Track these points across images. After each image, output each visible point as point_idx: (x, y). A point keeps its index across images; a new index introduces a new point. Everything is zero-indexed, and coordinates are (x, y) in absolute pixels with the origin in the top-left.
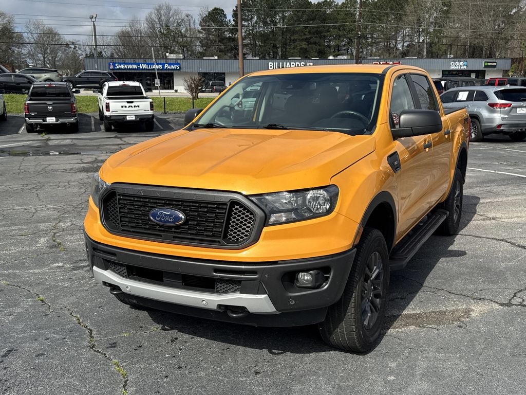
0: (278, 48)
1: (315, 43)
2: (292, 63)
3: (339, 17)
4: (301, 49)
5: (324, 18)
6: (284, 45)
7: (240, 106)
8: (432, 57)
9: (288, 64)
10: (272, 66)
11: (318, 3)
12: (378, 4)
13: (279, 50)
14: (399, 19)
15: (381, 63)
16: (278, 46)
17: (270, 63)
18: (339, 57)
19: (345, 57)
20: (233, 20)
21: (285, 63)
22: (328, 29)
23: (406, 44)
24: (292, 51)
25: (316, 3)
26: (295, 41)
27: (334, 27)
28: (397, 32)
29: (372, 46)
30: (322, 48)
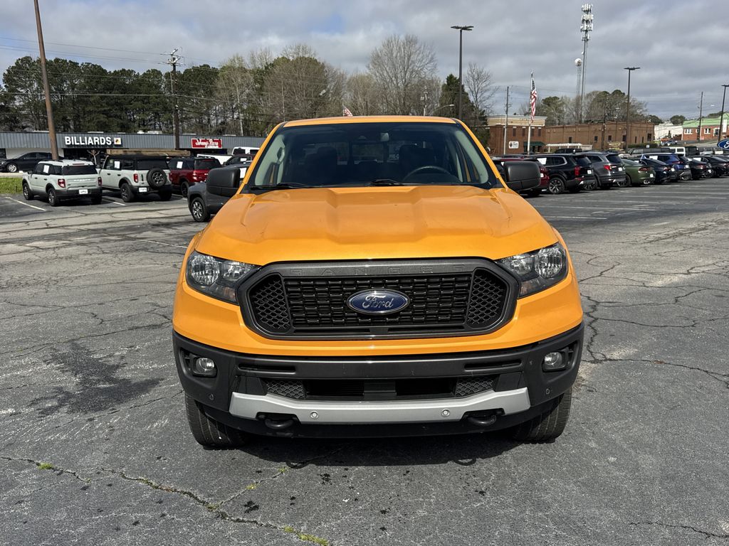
0: (70, 120)
1: (116, 116)
2: (95, 138)
3: (142, 88)
4: (98, 122)
5: (125, 89)
6: (77, 118)
7: (62, 185)
8: (249, 135)
9: (90, 138)
10: (69, 140)
11: (115, 71)
12: (185, 77)
13: (72, 122)
14: (210, 93)
15: (201, 139)
16: (69, 118)
17: (66, 138)
18: (149, 132)
19: (157, 132)
20: (5, 86)
21: (86, 138)
22: (130, 101)
23: (220, 121)
24: (87, 125)
25: (112, 72)
26: (90, 112)
27: (136, 99)
28: (209, 108)
29: (182, 122)
30: (125, 122)
